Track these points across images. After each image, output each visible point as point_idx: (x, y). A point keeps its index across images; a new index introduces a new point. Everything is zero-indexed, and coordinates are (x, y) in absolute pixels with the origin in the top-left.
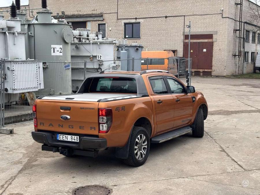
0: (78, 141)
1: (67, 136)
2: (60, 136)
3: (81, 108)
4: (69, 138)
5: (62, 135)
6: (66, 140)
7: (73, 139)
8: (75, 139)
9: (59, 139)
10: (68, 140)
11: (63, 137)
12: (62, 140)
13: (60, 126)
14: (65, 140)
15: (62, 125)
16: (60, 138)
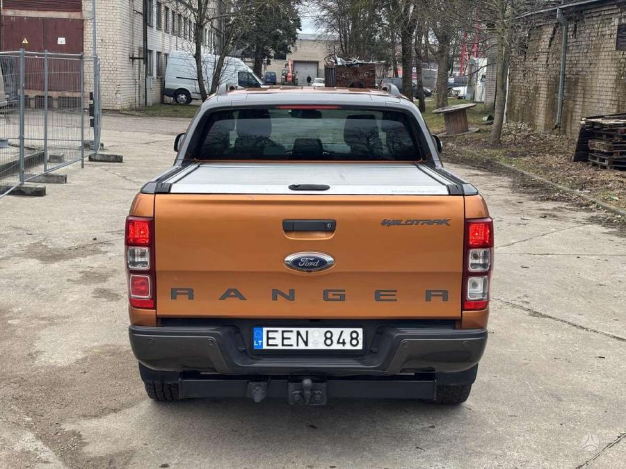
0: (360, 347)
1: (303, 331)
2: (271, 335)
3: (386, 223)
4: (316, 339)
5: (280, 329)
6: (302, 346)
7: (335, 339)
8: (348, 339)
9: (265, 347)
10: (311, 346)
11: (286, 335)
12: (280, 347)
13: (279, 296)
14: (295, 347)
15: (292, 292)
16: (271, 342)
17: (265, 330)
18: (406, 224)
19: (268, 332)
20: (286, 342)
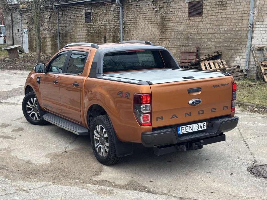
0: (206, 128)
1: (191, 126)
2: (183, 129)
4: (195, 128)
5: (185, 126)
6: (191, 131)
7: (199, 127)
8: (203, 126)
9: (181, 133)
10: (193, 131)
11: (187, 128)
12: (185, 132)
13: (187, 115)
14: (189, 132)
15: (190, 113)
16: (183, 131)
17: (181, 127)
18: (219, 86)
19: (182, 128)
20: (187, 130)
